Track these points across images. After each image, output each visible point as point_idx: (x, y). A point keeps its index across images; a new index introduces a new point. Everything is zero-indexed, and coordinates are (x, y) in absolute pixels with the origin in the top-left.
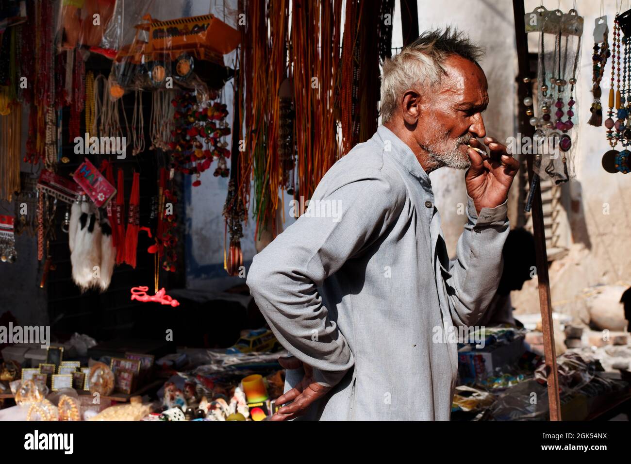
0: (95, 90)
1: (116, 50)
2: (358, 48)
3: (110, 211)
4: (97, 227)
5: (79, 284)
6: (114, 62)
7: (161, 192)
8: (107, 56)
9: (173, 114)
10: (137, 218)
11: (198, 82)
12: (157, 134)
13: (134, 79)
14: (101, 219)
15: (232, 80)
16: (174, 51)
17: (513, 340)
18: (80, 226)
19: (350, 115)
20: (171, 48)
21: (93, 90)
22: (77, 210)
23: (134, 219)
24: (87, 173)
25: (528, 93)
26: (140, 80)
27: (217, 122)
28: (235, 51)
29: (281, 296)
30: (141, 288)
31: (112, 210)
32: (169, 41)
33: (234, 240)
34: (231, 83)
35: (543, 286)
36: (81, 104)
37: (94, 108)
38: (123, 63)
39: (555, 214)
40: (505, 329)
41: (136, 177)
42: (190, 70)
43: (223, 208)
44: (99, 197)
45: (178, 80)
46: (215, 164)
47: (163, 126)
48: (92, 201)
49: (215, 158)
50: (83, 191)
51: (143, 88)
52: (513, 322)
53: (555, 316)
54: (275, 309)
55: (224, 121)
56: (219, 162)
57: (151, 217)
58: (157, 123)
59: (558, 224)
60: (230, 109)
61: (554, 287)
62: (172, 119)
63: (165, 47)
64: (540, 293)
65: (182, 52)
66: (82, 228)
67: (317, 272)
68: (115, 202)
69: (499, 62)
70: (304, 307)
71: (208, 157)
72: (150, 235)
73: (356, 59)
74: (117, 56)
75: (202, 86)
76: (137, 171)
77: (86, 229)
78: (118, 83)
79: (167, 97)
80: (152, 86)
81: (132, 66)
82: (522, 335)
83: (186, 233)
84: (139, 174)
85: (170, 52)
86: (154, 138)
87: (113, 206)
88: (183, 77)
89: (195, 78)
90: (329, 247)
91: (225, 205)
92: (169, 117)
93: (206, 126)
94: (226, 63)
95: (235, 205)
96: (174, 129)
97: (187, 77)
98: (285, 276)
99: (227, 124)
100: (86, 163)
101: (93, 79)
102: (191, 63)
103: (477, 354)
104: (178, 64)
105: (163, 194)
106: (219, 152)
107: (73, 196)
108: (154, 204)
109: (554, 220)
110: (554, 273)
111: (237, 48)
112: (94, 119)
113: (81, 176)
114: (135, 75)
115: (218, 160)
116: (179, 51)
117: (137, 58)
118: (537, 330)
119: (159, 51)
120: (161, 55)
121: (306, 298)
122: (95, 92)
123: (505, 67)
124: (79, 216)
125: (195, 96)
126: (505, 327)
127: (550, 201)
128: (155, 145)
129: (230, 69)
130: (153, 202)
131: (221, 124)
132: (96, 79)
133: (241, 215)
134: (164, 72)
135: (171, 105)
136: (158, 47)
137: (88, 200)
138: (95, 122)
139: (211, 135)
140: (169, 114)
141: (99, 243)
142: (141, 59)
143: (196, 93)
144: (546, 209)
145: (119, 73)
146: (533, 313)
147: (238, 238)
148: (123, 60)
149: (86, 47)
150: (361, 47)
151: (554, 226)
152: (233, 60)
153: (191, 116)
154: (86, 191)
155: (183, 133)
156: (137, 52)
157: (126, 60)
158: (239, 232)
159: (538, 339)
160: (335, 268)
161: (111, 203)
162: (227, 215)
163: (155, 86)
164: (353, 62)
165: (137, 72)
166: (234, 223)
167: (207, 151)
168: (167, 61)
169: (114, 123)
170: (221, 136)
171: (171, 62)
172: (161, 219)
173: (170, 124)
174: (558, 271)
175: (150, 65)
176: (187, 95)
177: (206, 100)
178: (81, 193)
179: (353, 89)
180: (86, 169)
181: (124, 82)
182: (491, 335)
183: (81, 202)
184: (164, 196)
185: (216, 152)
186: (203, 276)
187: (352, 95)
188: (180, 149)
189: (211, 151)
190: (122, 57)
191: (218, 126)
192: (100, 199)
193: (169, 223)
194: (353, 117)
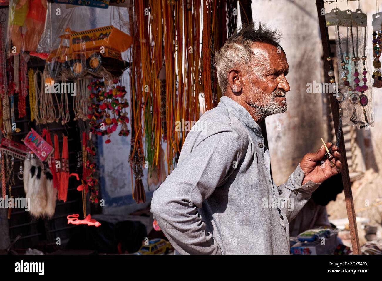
0: (35, 81)
1: (47, 53)
2: (213, 43)
3: (51, 163)
4: (43, 175)
5: (33, 215)
6: (46, 62)
7: (84, 148)
8: (41, 58)
9: (89, 95)
10: (67, 168)
11: (105, 72)
12: (78, 109)
13: (61, 73)
14: (45, 169)
15: (128, 69)
16: (87, 52)
17: (330, 237)
18: (30, 175)
19: (210, 89)
20: (85, 50)
21: (33, 82)
22: (28, 164)
23: (65, 168)
24: (33, 138)
25: (330, 68)
26: (65, 73)
27: (120, 99)
28: (129, 49)
29: (175, 217)
30: (74, 215)
31: (52, 163)
32: (83, 45)
33: (137, 179)
34: (128, 71)
35: (348, 198)
36: (25, 92)
37: (35, 94)
38: (53, 62)
39: (353, 149)
40: (324, 230)
41: (65, 140)
42: (99, 65)
43: (128, 157)
44: (42, 154)
45: (91, 71)
46: (119, 127)
47: (82, 103)
48: (38, 158)
49: (119, 123)
50: (31, 151)
51: (67, 78)
52: (329, 224)
53: (358, 219)
54: (172, 227)
55: (124, 98)
56: (122, 126)
57: (78, 166)
58: (78, 102)
59: (356, 156)
60: (128, 89)
61: (356, 199)
62: (89, 98)
63: (81, 49)
64: (346, 203)
65: (93, 52)
66: (32, 177)
67: (197, 198)
68: (53, 157)
69: (309, 47)
70: (191, 224)
71: (115, 122)
72: (78, 179)
73: (212, 51)
74: (48, 57)
75: (108, 75)
76: (66, 135)
77: (35, 177)
78: (50, 76)
79: (84, 83)
80: (73, 77)
81: (59, 64)
82: (335, 233)
83: (101, 175)
84: (67, 137)
85: (85, 53)
86: (77, 112)
87: (52, 160)
88: (95, 69)
89: (102, 70)
90: (204, 180)
91: (129, 155)
92: (86, 97)
93: (112, 102)
94: (124, 58)
95: (136, 155)
96: (90, 105)
97: (97, 69)
98: (177, 204)
99: (126, 100)
100: (32, 132)
101: (33, 74)
102: (99, 60)
103: (306, 248)
104: (91, 61)
105: (85, 150)
106: (122, 119)
107: (25, 154)
108: (79, 157)
109: (353, 153)
110: (356, 189)
111: (130, 47)
112: (35, 101)
113: (29, 141)
114: (61, 70)
115: (121, 125)
116: (91, 52)
117: (62, 58)
118: (346, 229)
119: (77, 53)
120: (79, 55)
121: (192, 217)
122: (35, 82)
123: (313, 50)
124: (30, 168)
125: (103, 82)
126: (324, 228)
127: (349, 141)
128: (77, 117)
129: (127, 63)
130: (79, 156)
131: (122, 100)
132: (35, 74)
133: (140, 161)
134: (81, 66)
135: (87, 88)
136: (77, 50)
137: (35, 157)
138: (36, 103)
139: (116, 108)
140: (86, 95)
141: (45, 186)
142: (65, 59)
143: (103, 80)
144: (347, 146)
145: (50, 69)
146: (342, 218)
147: (140, 177)
148: (53, 60)
149: (27, 52)
150: (215, 42)
151: (353, 158)
152: (128, 56)
153: (101, 95)
154: (33, 151)
155: (97, 107)
156: (62, 54)
157: (55, 59)
158: (140, 173)
159: (347, 235)
160: (208, 194)
161: (50, 158)
162: (131, 162)
163: (75, 76)
164: (210, 53)
165: (63, 67)
166: (137, 167)
167: (114, 119)
168: (83, 59)
169: (50, 103)
170: (122, 108)
171: (85, 59)
172: (85, 167)
173: (87, 102)
174: (358, 188)
175: (72, 62)
176: (98, 82)
177: (111, 84)
178: (30, 152)
179: (211, 71)
180: (32, 136)
181: (54, 74)
182: (314, 235)
183: (30, 158)
184: (86, 151)
185: (120, 119)
186: (114, 205)
187: (211, 75)
188: (95, 119)
189: (116, 119)
190: (52, 58)
191: (120, 102)
192: (43, 156)
193: (91, 169)
194: (212, 90)
